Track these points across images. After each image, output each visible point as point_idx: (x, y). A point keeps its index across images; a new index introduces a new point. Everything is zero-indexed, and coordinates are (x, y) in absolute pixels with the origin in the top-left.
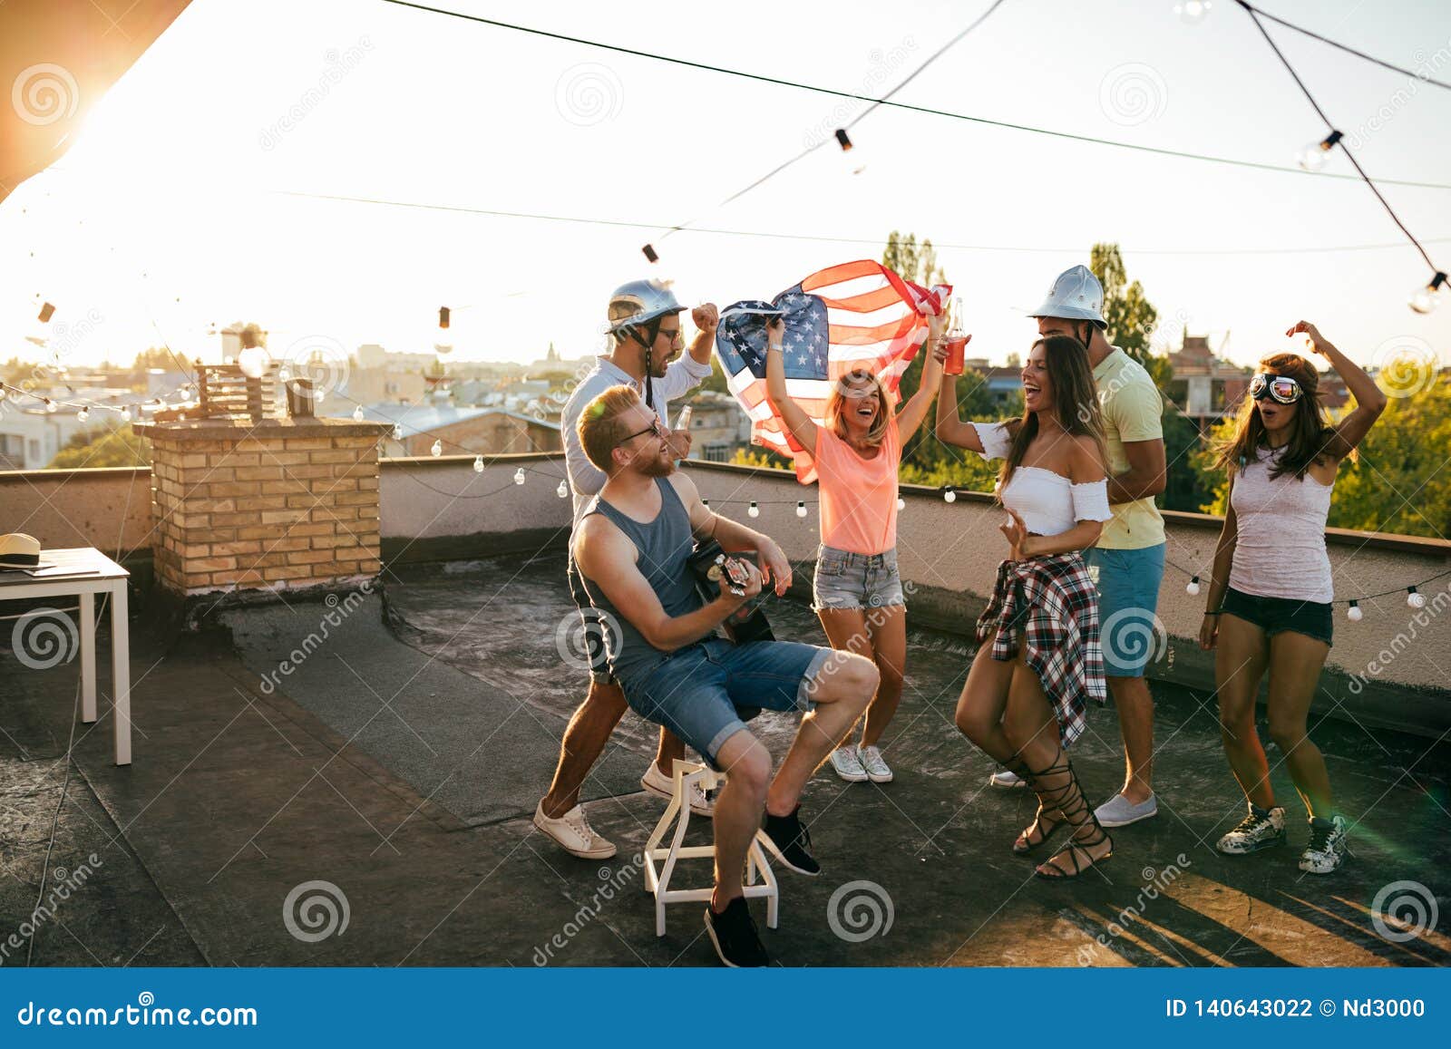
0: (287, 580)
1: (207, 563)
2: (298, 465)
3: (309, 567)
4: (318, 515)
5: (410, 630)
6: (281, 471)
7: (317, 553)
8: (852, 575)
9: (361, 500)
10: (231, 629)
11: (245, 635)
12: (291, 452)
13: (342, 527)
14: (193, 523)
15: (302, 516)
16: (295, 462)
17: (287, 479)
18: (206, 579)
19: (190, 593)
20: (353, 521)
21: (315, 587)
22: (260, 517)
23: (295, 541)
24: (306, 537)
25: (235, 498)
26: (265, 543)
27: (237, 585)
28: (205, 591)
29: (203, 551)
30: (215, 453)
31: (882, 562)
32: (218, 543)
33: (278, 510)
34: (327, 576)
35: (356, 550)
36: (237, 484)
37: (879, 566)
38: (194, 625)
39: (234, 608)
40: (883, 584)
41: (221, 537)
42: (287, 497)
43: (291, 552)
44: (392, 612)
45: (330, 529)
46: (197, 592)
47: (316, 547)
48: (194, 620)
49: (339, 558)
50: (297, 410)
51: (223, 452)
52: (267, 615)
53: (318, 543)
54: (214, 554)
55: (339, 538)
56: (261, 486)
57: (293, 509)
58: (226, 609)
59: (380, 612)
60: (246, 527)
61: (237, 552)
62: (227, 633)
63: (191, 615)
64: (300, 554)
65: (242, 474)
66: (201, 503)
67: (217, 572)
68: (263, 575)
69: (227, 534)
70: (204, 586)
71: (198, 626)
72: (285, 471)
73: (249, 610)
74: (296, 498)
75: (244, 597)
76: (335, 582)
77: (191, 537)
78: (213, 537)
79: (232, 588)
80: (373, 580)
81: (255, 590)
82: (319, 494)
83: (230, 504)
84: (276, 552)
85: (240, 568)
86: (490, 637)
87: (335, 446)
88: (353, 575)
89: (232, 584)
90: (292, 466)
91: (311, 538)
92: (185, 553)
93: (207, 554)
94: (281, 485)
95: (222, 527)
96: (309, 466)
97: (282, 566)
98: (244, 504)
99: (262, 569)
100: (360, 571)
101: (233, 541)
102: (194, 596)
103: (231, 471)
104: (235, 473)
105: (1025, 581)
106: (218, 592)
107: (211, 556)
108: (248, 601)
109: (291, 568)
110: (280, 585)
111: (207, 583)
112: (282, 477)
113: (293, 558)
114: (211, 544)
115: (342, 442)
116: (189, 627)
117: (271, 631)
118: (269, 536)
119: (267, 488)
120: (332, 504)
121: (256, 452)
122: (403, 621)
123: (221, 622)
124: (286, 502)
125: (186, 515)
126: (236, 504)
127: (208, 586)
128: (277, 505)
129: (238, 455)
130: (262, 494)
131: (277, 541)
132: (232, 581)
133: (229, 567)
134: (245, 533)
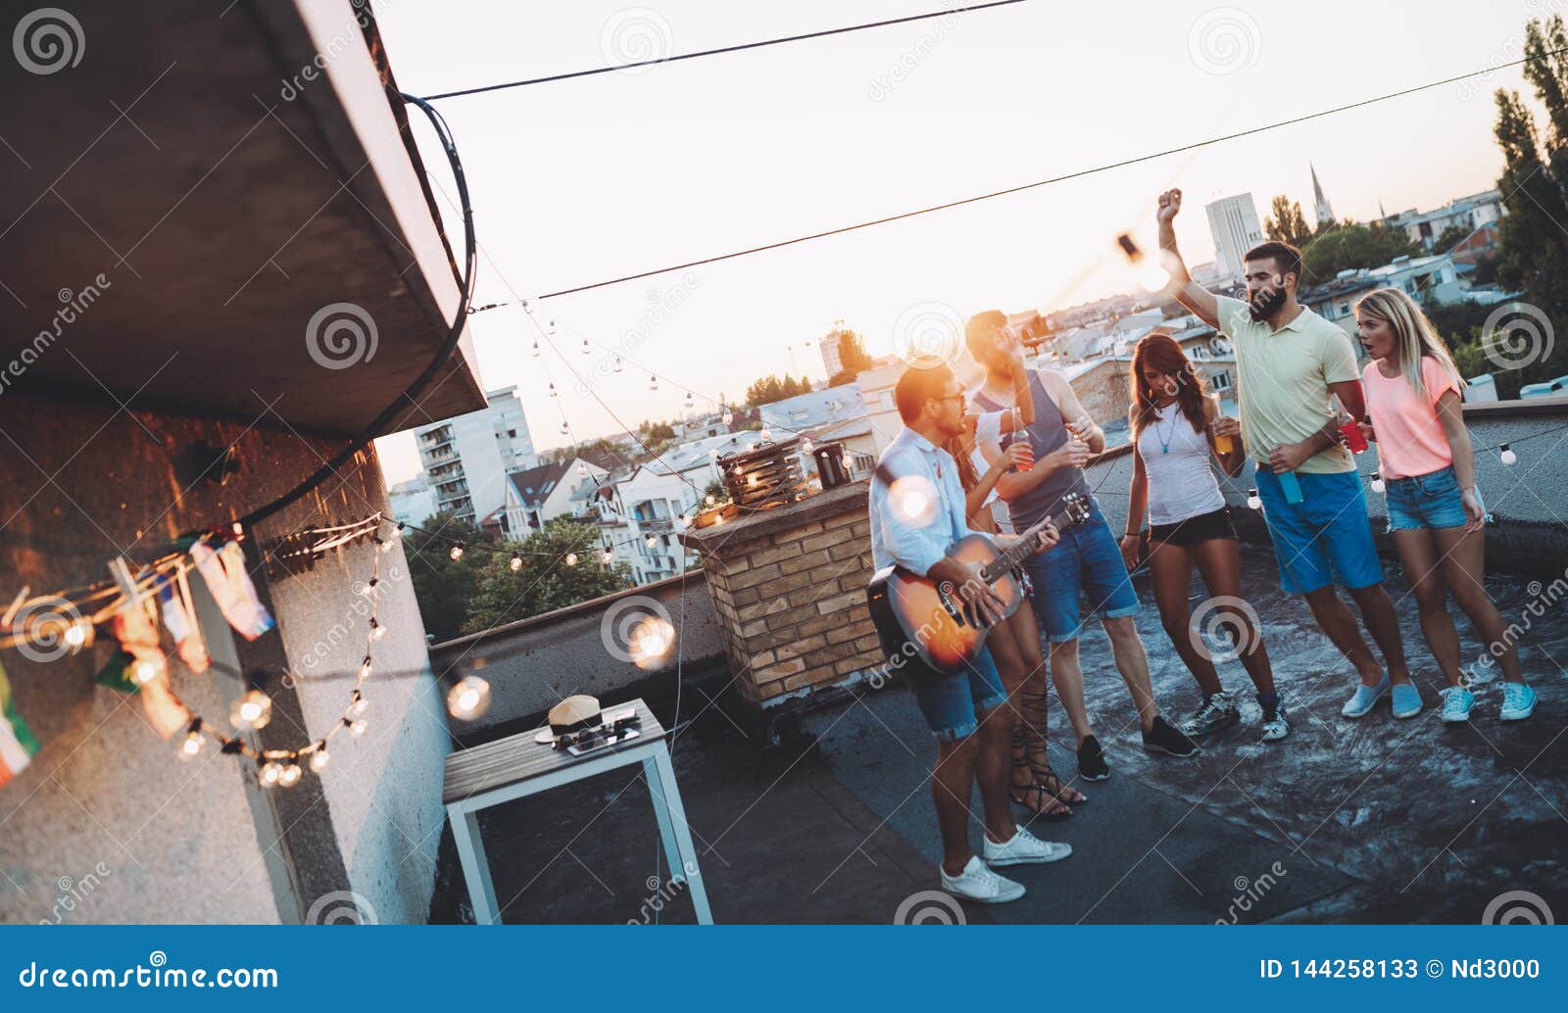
0: (861, 670)
1: (775, 671)
2: (842, 543)
6: (826, 553)
10: (814, 737)
11: (831, 741)
12: (832, 530)
14: (753, 631)
15: (860, 598)
16: (838, 541)
17: (835, 562)
18: (778, 688)
19: (765, 705)
22: (817, 608)
23: (860, 624)
25: (786, 595)
26: (828, 634)
27: (811, 686)
28: (780, 700)
29: (769, 657)
30: (755, 553)
32: (779, 646)
33: (833, 596)
36: (786, 579)
38: (777, 740)
39: (811, 714)
41: (783, 640)
42: (839, 580)
43: (858, 638)
46: (773, 702)
48: (776, 733)
50: (832, 480)
51: (764, 550)
54: (779, 659)
56: (810, 575)
57: (848, 592)
58: (805, 716)
60: (804, 623)
61: (803, 651)
62: (811, 743)
63: (772, 731)
65: (788, 568)
66: (754, 608)
67: (786, 678)
68: (834, 669)
69: (787, 635)
70: (778, 695)
71: (781, 740)
72: (830, 553)
73: (829, 713)
75: (821, 698)
77: (753, 647)
78: (774, 642)
79: (808, 691)
81: (831, 689)
83: (782, 602)
84: (843, 643)
85: (809, 668)
86: (1098, 691)
89: (806, 687)
90: (836, 546)
92: (752, 664)
93: (773, 661)
94: (829, 568)
95: (780, 629)
96: (854, 542)
97: (852, 656)
98: (797, 599)
99: (833, 664)
101: (795, 641)
102: (770, 707)
103: (776, 566)
104: (779, 567)
106: (793, 699)
107: (778, 662)
108: (825, 703)
109: (863, 656)
110: (856, 677)
111: (780, 690)
112: (829, 560)
113: (862, 645)
116: (771, 745)
117: (857, 730)
118: (832, 627)
119: (816, 576)
121: (795, 541)
123: (804, 730)
124: (840, 587)
125: (743, 624)
126: (789, 601)
127: (782, 694)
128: (832, 592)
129: (778, 548)
130: (813, 584)
131: (842, 630)
132: (806, 684)
133: (799, 670)
134: (806, 630)
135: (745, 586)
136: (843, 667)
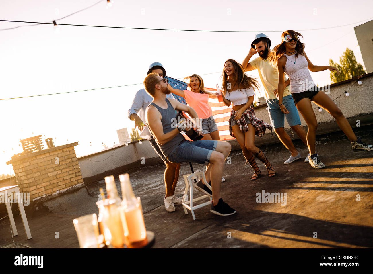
0: (59, 190)
1: (37, 191)
3: (64, 185)
4: (63, 171)
5: (96, 194)
6: (50, 161)
7: (65, 181)
8: (205, 124)
9: (74, 164)
10: (48, 207)
11: (52, 207)
13: (70, 172)
14: (30, 181)
15: (59, 172)
17: (53, 163)
18: (37, 195)
19: (34, 200)
20: (73, 170)
21: (67, 190)
22: (48, 175)
23: (59, 179)
24: (61, 177)
25: (40, 172)
26: (51, 181)
27: (46, 195)
28: (38, 199)
29: (35, 188)
30: (32, 161)
31: (211, 119)
32: (38, 185)
34: (70, 186)
35: (76, 178)
36: (40, 168)
37: (210, 121)
38: (37, 208)
39: (47, 201)
40: (213, 125)
41: (38, 183)
43: (58, 182)
44: (90, 191)
45: (67, 174)
46: (36, 199)
47: (65, 179)
48: (37, 207)
49: (72, 181)
50: (50, 145)
51: (33, 160)
52: (56, 201)
53: (65, 178)
54: (38, 188)
55: (71, 175)
56: (46, 167)
57: (56, 171)
58: (44, 202)
59: (87, 192)
60: (45, 178)
61: (44, 186)
62: (47, 208)
63: (36, 206)
64: (61, 182)
65: (40, 165)
66: (31, 175)
67: (39, 193)
68: (52, 190)
69: (40, 182)
70: (37, 197)
71: (38, 208)
72: (51, 161)
73: (51, 201)
74: (56, 168)
75: (49, 197)
76: (73, 187)
77: (30, 185)
78: (36, 183)
79: (45, 196)
80: (83, 184)
81: (51, 195)
82: (62, 165)
83: (39, 174)
84: (55, 183)
85: (46, 190)
87: (63, 151)
88: (77, 184)
90: (53, 159)
91: (63, 177)
92: (30, 190)
94: (51, 165)
95: (38, 180)
97: (57, 187)
98: (43, 173)
99: (52, 188)
100: (79, 183)
101: (42, 183)
102: (35, 201)
104: (38, 165)
105: (247, 115)
106: (42, 198)
108: (51, 198)
109: (60, 186)
110: (58, 192)
112: (51, 163)
113: (60, 184)
114: (36, 185)
115: (65, 150)
116: (36, 209)
117: (59, 204)
118: (52, 179)
119: (48, 167)
120: (66, 167)
121: (42, 158)
122: (93, 193)
123: (44, 205)
124: (54, 169)
125: (28, 179)
126: (40, 173)
127: (38, 197)
128: (52, 171)
129: (38, 160)
130: (47, 169)
131: (54, 180)
132: (45, 194)
133: (43, 191)
134: (45, 180)
135: (29, 169)
136: (54, 189)
